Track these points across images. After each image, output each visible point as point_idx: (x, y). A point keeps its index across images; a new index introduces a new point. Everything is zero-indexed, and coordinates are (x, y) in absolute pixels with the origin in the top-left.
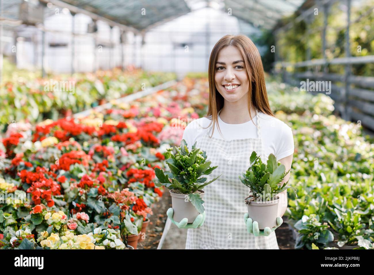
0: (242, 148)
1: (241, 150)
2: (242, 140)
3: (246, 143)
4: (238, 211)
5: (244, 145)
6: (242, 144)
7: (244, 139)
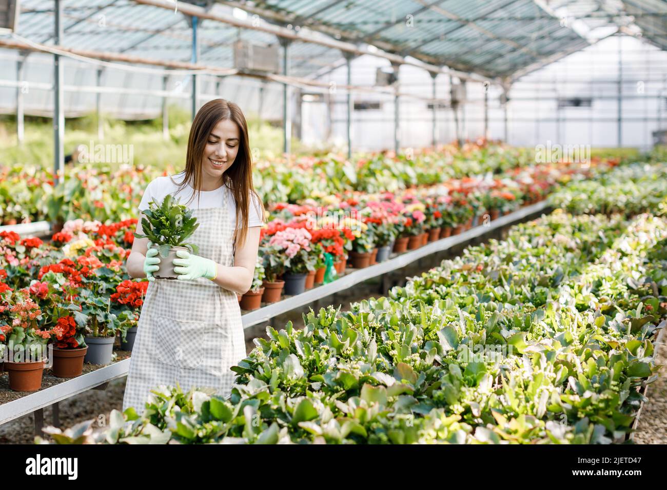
0: (207, 217)
1: (205, 220)
2: (207, 210)
3: (211, 213)
4: (199, 283)
5: (209, 215)
6: (207, 213)
7: (209, 208)
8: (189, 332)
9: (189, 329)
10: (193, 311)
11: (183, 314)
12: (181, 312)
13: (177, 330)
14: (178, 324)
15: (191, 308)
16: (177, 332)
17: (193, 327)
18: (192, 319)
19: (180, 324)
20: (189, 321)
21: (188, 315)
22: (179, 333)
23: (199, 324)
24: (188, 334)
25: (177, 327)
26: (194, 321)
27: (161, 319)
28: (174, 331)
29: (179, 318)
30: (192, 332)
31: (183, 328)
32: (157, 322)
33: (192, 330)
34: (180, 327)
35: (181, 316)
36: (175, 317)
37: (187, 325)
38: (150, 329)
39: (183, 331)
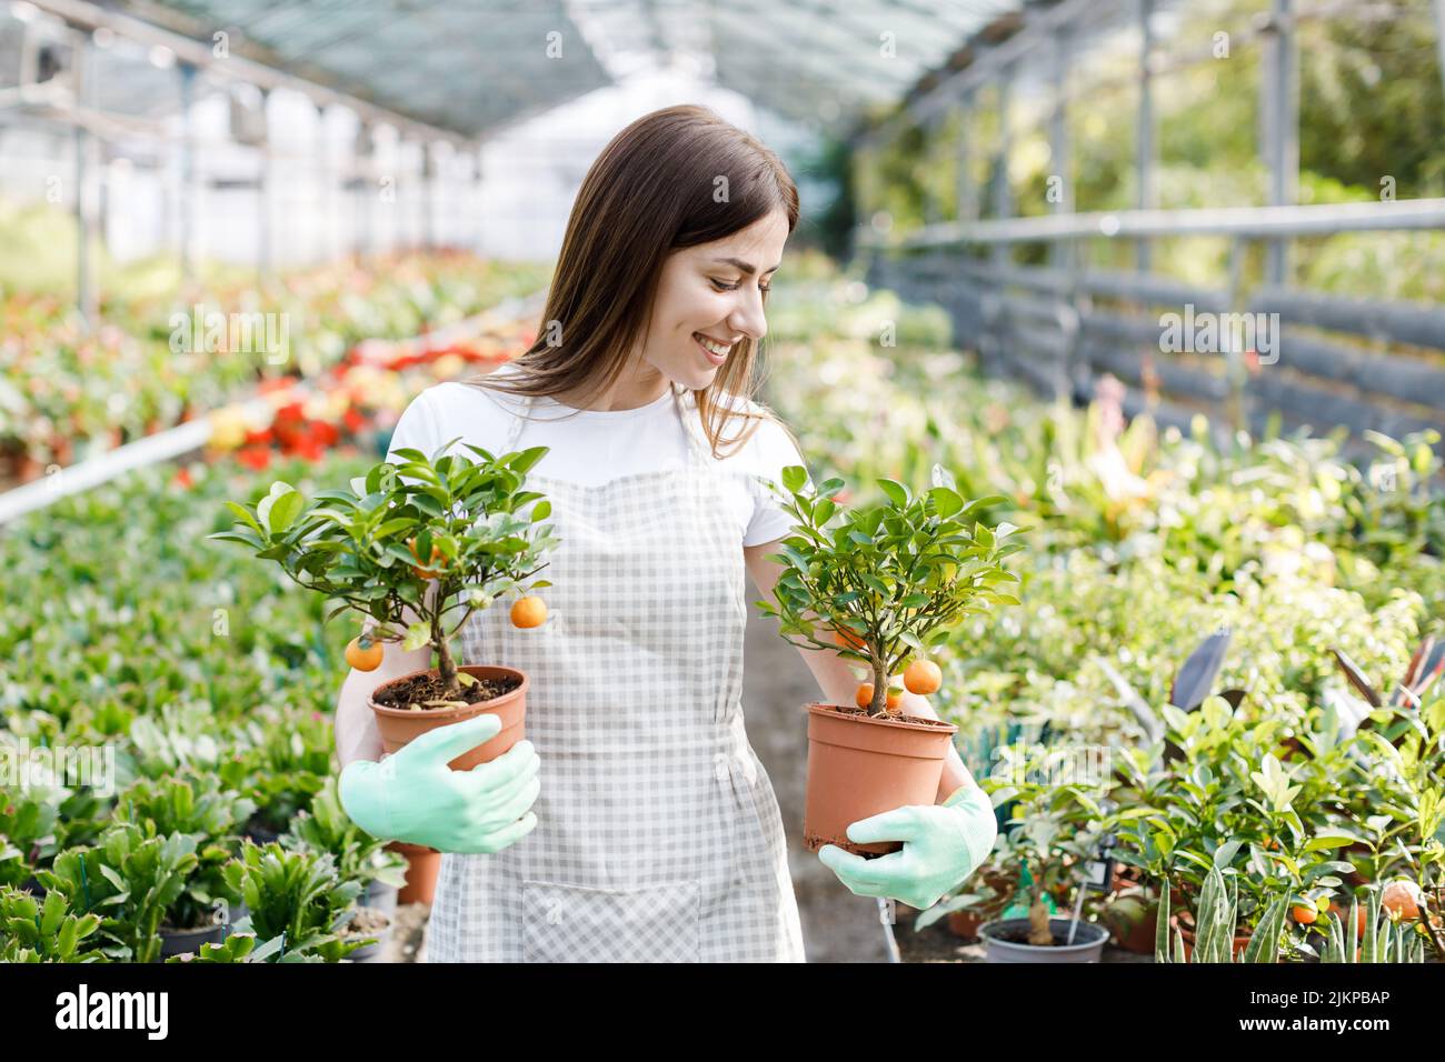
8: (651, 924)
9: (651, 913)
10: (656, 847)
11: (625, 865)
12: (616, 857)
13: (608, 924)
14: (609, 901)
15: (648, 839)
16: (606, 933)
17: (663, 903)
18: (655, 878)
19: (620, 902)
20: (647, 885)
21: (641, 864)
22: (618, 934)
23: (682, 890)
24: (650, 933)
25: (608, 912)
26: (663, 884)
27: (535, 891)
28: (596, 931)
29: (611, 880)
30: (662, 923)
31: (631, 915)
32: (520, 906)
33: (663, 914)
34: (620, 912)
35: (617, 872)
36: (594, 880)
37: (641, 903)
38: (492, 932)
39: (631, 925)
